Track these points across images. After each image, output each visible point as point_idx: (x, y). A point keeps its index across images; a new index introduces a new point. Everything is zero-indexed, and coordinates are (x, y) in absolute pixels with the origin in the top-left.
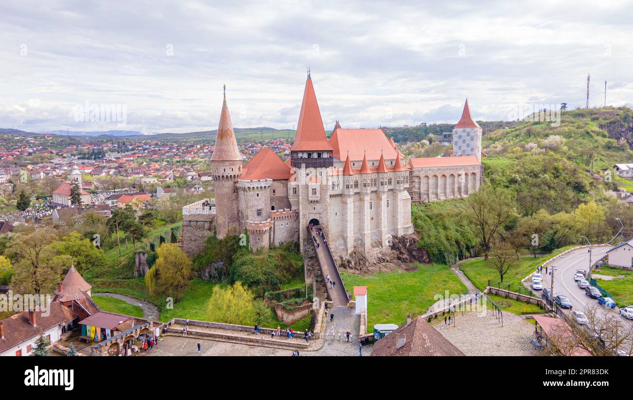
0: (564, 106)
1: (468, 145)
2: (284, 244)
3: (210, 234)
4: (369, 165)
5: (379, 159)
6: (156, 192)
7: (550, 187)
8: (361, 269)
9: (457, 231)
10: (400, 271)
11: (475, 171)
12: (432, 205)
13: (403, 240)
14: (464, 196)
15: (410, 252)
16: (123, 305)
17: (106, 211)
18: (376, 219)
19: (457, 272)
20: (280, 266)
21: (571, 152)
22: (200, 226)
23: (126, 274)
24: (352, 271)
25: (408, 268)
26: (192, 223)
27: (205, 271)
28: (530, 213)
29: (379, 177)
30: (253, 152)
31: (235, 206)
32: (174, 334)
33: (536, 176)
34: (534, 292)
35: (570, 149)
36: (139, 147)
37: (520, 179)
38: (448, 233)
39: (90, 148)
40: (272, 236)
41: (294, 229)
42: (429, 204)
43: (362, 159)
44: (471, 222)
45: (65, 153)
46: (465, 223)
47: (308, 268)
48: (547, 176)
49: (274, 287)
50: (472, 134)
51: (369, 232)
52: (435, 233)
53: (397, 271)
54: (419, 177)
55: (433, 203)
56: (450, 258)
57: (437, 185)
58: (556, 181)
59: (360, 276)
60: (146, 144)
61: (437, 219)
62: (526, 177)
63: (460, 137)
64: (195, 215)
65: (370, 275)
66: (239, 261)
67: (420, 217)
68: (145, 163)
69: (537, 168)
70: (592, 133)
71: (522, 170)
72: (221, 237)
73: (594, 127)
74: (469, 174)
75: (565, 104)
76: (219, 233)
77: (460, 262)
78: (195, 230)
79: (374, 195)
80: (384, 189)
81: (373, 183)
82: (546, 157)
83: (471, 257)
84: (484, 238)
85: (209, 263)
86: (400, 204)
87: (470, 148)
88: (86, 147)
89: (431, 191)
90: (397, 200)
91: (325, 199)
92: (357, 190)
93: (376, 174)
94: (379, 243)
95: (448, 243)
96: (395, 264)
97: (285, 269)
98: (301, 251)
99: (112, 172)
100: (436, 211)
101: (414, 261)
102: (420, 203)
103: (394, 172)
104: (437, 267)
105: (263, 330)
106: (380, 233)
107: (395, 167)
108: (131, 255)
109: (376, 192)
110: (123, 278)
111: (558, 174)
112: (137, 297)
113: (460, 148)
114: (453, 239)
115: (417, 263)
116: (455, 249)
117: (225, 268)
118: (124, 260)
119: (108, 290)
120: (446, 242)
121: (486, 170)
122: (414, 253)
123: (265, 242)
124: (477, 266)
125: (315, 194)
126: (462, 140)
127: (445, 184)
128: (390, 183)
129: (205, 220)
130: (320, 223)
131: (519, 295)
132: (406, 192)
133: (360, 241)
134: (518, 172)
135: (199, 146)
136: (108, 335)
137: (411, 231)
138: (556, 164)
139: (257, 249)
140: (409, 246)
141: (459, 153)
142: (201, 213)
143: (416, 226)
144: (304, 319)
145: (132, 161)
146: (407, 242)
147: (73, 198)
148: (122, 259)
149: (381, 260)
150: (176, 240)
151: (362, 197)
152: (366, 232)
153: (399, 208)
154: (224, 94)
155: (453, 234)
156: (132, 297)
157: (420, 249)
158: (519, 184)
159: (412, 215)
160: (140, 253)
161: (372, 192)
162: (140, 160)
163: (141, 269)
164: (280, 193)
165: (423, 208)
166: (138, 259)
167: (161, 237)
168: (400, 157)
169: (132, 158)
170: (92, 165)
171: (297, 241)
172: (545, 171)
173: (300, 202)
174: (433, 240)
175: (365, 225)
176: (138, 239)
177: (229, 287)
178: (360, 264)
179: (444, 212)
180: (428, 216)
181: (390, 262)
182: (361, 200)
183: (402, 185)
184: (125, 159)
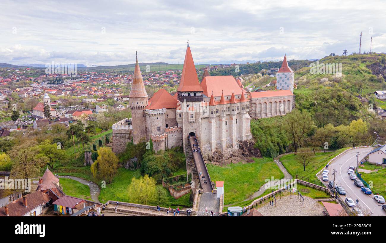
0: (345, 52)
1: (286, 83)
2: (174, 147)
3: (130, 141)
4: (225, 99)
5: (231, 95)
6: (96, 109)
7: (335, 108)
8: (220, 162)
9: (278, 137)
10: (244, 163)
11: (290, 99)
12: (263, 121)
13: (245, 143)
14: (283, 114)
15: (249, 150)
16: (78, 185)
17: (66, 122)
18: (229, 131)
19: (278, 163)
20: (172, 161)
21: (349, 83)
22: (123, 136)
23: (79, 164)
24: (215, 163)
25: (248, 160)
26: (118, 134)
27: (126, 164)
28: (322, 125)
29: (231, 106)
30: (154, 80)
31: (144, 124)
32: (109, 211)
33: (327, 101)
34: (324, 183)
35: (348, 81)
36: (84, 76)
37: (317, 104)
38: (272, 138)
39: (54, 77)
40: (167, 143)
41: (180, 138)
42: (262, 120)
43: (221, 95)
44: (287, 131)
45: (39, 80)
46: (283, 132)
47: (189, 164)
48: (333, 101)
49: (169, 174)
50: (288, 76)
51: (225, 139)
52: (265, 139)
53: (242, 163)
54: (255, 104)
55: (264, 119)
56: (273, 154)
57: (266, 108)
58: (339, 104)
59: (220, 166)
60: (88, 74)
61: (266, 130)
62: (320, 102)
63: (281, 78)
64: (120, 130)
65: (226, 165)
66: (147, 159)
67: (256, 129)
68: (88, 87)
69: (327, 96)
70: (362, 71)
71: (319, 98)
72: (136, 143)
73: (363, 67)
74: (286, 101)
75: (346, 50)
76: (135, 141)
77: (280, 156)
78: (120, 139)
79: (228, 117)
80: (234, 113)
81: (228, 109)
82: (333, 88)
83: (286, 152)
84: (294, 142)
85: (129, 159)
86: (244, 122)
87: (286, 85)
88: (52, 76)
89: (262, 112)
90: (242, 119)
91: (199, 120)
92: (218, 114)
93: (230, 104)
94: (231, 146)
95: (272, 145)
96: (241, 158)
97: (175, 163)
98: (184, 151)
99: (68, 93)
100: (266, 125)
101: (252, 156)
102: (256, 119)
103: (240, 102)
104: (265, 159)
105: (162, 209)
106: (232, 139)
107: (241, 99)
108: (82, 152)
109: (229, 115)
110: (78, 167)
111: (340, 99)
112: (86, 179)
113: (281, 84)
114: (276, 142)
115: (254, 158)
116: (277, 148)
117: (138, 162)
118: (78, 155)
119: (68, 174)
120: (271, 144)
121: (297, 97)
122: (252, 151)
123: (163, 147)
124: (290, 159)
125: (193, 117)
126: (282, 80)
127: (271, 108)
128: (238, 109)
129: (126, 133)
130: (196, 134)
131: (314, 185)
132: (247, 114)
133: (220, 145)
134: (316, 99)
135: (121, 76)
136: (70, 211)
137: (250, 137)
138: (339, 93)
139: (158, 151)
140: (249, 146)
141: (280, 88)
142: (123, 128)
143: (253, 134)
144: (186, 195)
145: (80, 85)
146: (248, 144)
147: (45, 113)
148: (77, 154)
149: (232, 156)
150: (109, 142)
151: (221, 118)
152: (223, 139)
153: (243, 124)
154: (137, 56)
155: (276, 139)
156: (83, 179)
157: (255, 149)
158: (317, 107)
159: (251, 127)
160: (87, 152)
161: (227, 115)
162: (85, 85)
163: (88, 161)
164: (171, 116)
165: (258, 123)
166: (86, 155)
167: (100, 140)
168: (244, 93)
169: (80, 84)
170: (56, 88)
171: (182, 145)
172: (332, 98)
173: (184, 122)
174: (263, 143)
175: (223, 135)
176: (86, 143)
177: (141, 177)
178: (219, 158)
179: (270, 125)
180: (260, 128)
181: (238, 157)
182: (221, 120)
183: (245, 110)
184: (76, 84)
